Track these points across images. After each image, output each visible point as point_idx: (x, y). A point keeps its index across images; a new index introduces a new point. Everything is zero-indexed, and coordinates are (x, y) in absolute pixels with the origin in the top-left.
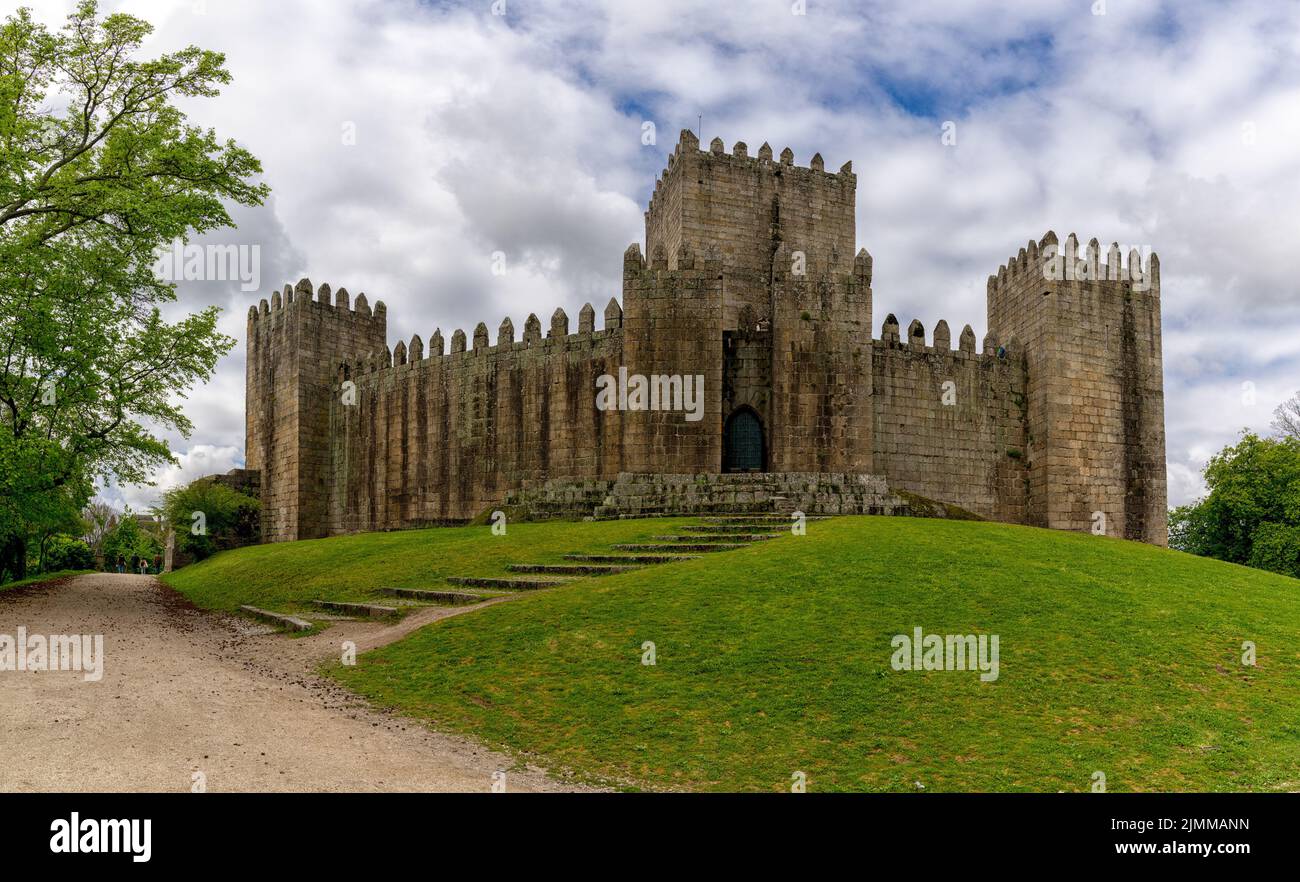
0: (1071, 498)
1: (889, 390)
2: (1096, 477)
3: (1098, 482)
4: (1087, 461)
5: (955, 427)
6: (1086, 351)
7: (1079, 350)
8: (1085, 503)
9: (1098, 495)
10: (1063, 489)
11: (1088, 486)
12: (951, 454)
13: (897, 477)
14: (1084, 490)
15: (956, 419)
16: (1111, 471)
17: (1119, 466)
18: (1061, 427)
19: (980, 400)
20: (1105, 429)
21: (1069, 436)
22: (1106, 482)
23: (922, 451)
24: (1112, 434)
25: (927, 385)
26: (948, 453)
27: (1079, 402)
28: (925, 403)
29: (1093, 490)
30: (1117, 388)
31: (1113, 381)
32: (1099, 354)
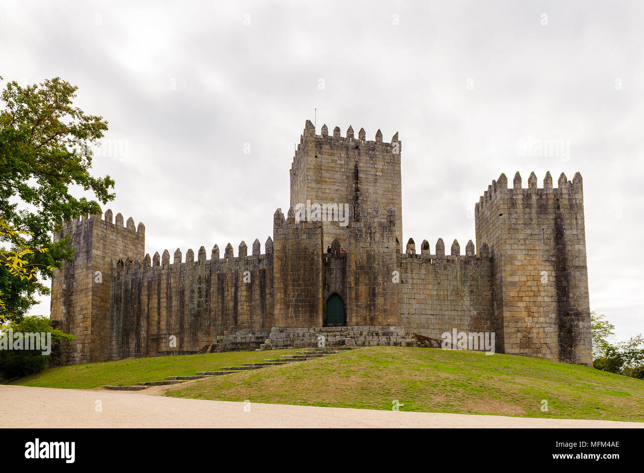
0: (520, 335)
1: (410, 281)
2: (537, 323)
3: (537, 326)
4: (530, 313)
5: (449, 298)
6: (528, 247)
7: (523, 247)
8: (529, 338)
9: (538, 333)
10: (513, 330)
11: (531, 328)
12: (446, 313)
13: (416, 326)
14: (529, 330)
15: (449, 294)
16: (547, 318)
17: (553, 316)
18: (512, 294)
19: (463, 282)
20: (542, 294)
21: (517, 299)
22: (544, 325)
23: (429, 312)
24: (548, 296)
25: (431, 276)
26: (444, 313)
27: (524, 279)
28: (430, 287)
29: (535, 331)
30: (551, 268)
31: (548, 264)
32: (537, 248)
